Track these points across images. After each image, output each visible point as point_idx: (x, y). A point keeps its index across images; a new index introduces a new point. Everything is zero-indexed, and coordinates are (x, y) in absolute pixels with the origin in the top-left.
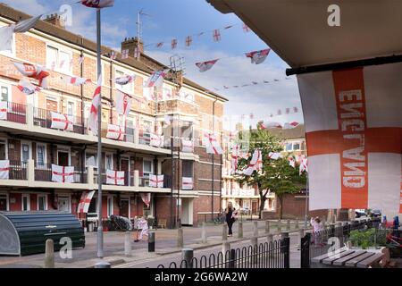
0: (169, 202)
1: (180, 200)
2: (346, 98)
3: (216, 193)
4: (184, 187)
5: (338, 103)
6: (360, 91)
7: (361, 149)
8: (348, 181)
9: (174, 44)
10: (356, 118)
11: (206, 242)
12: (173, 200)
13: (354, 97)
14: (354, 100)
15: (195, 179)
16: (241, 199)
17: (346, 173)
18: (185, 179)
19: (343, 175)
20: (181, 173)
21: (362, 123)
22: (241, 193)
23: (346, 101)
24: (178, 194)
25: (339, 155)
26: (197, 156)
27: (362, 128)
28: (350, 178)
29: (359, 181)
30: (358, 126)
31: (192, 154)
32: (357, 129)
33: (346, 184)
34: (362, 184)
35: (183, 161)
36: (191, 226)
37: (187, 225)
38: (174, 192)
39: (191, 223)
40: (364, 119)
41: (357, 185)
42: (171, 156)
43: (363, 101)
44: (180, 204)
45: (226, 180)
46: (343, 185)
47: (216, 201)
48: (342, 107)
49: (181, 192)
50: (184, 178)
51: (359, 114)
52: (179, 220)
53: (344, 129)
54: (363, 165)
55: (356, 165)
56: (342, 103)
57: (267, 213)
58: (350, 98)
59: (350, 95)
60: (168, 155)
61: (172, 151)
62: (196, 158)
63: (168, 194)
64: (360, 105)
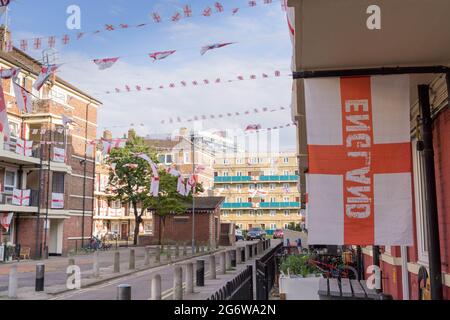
0: (34, 224)
1: (48, 222)
2: (352, 107)
3: (88, 213)
4: (53, 205)
5: (345, 114)
6: (367, 101)
7: (366, 170)
8: (352, 210)
9: (52, 42)
10: (362, 132)
11: (98, 276)
12: (40, 222)
13: (361, 107)
14: (361, 111)
15: (66, 196)
16: (109, 221)
17: (349, 200)
18: (56, 196)
19: (345, 202)
20: (50, 188)
21: (368, 139)
22: (110, 214)
23: (353, 112)
24: (46, 214)
25: (342, 176)
26: (69, 167)
27: (368, 145)
28: (354, 206)
29: (363, 210)
30: (364, 142)
31: (64, 165)
32: (363, 146)
33: (350, 214)
34: (367, 213)
35: (54, 172)
36: (60, 255)
37: (55, 255)
38: (41, 211)
39: (59, 251)
40: (370, 133)
41: (361, 215)
42: (40, 166)
43: (370, 112)
44: (48, 227)
45: (99, 197)
46: (345, 215)
47: (87, 222)
48: (348, 118)
49: (50, 211)
50: (53, 194)
51: (365, 127)
52: (46, 248)
53: (349, 144)
54: (368, 189)
55: (360, 189)
56: (348, 114)
57: (144, 238)
58: (356, 109)
59: (356, 104)
60: (36, 165)
61: (42, 159)
62: (68, 169)
63: (34, 214)
64: (366, 117)
